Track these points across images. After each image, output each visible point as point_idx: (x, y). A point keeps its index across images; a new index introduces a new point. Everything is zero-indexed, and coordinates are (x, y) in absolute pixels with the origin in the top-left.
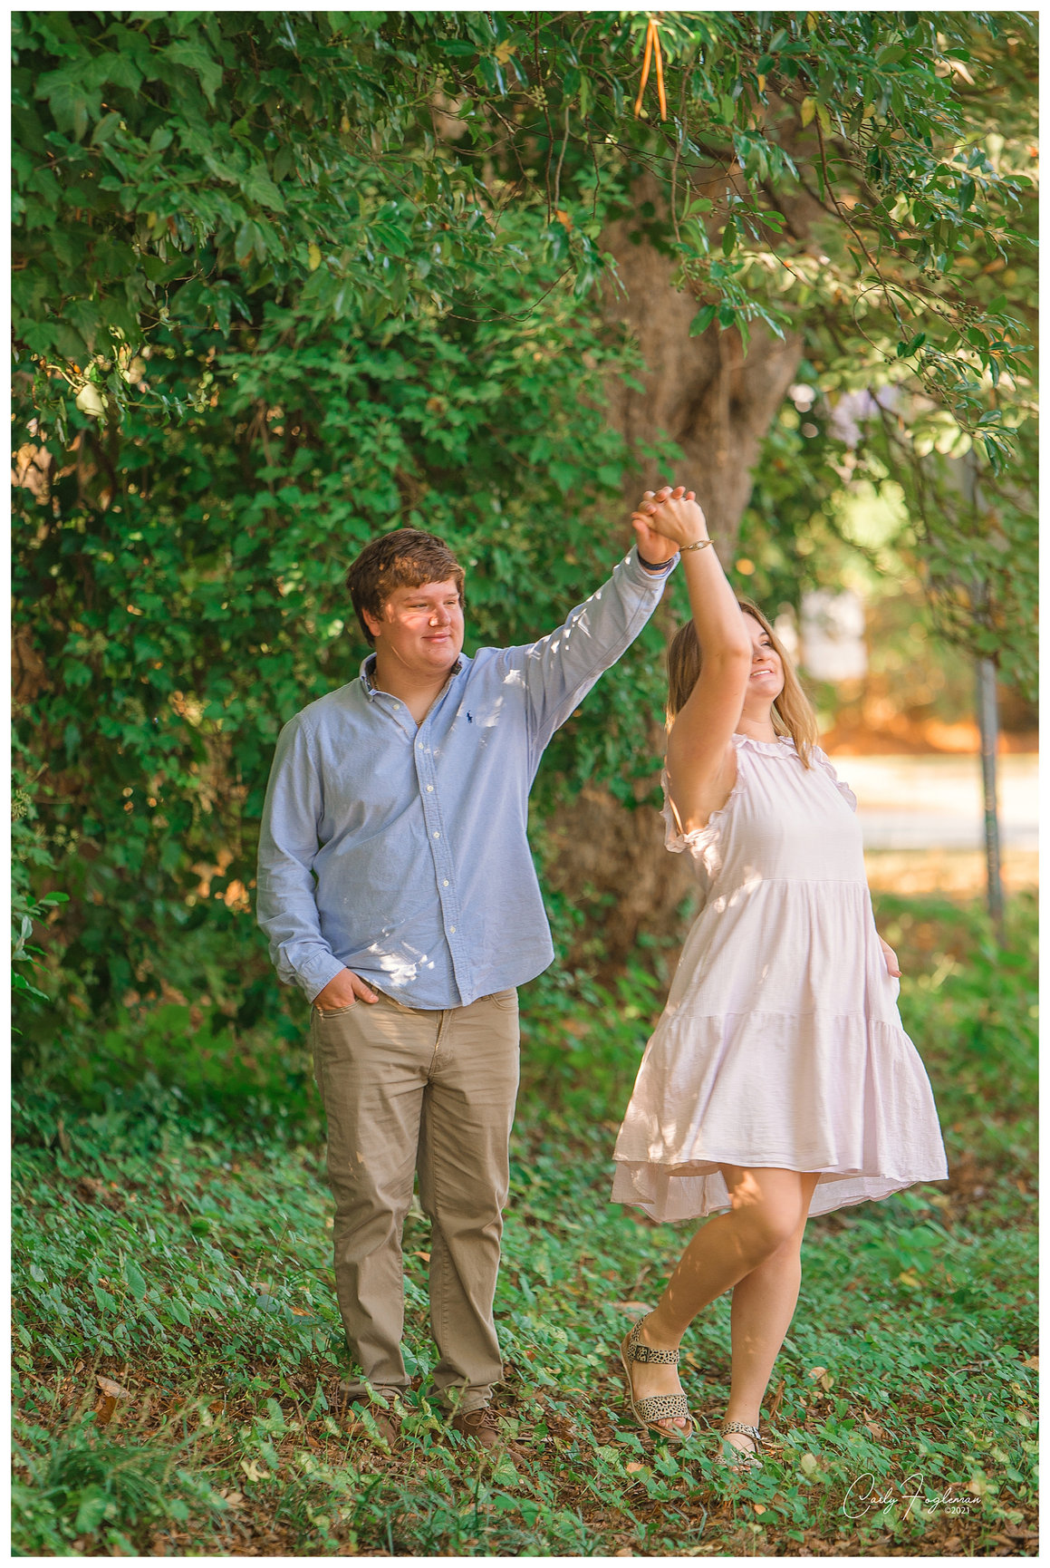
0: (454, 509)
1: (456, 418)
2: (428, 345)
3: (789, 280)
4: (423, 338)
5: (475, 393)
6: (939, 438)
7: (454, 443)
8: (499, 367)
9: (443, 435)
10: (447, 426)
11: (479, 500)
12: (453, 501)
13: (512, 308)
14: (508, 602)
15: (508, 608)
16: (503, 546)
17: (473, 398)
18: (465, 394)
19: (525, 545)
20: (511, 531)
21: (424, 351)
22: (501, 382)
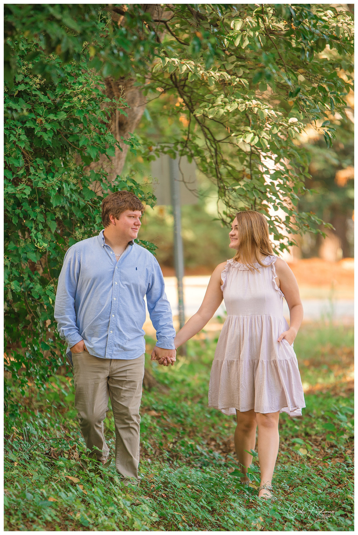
0: (45, 165)
1: (48, 127)
2: (36, 96)
3: (184, 68)
4: (34, 93)
5: (56, 116)
6: (245, 137)
7: (47, 137)
8: (66, 105)
9: (43, 134)
10: (45, 130)
11: (55, 161)
12: (45, 162)
13: (70, 80)
14: (67, 206)
15: (66, 208)
16: (66, 182)
17: (55, 119)
18: (51, 116)
19: (75, 181)
20: (70, 176)
21: (33, 98)
22: (66, 112)
